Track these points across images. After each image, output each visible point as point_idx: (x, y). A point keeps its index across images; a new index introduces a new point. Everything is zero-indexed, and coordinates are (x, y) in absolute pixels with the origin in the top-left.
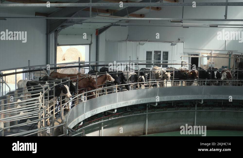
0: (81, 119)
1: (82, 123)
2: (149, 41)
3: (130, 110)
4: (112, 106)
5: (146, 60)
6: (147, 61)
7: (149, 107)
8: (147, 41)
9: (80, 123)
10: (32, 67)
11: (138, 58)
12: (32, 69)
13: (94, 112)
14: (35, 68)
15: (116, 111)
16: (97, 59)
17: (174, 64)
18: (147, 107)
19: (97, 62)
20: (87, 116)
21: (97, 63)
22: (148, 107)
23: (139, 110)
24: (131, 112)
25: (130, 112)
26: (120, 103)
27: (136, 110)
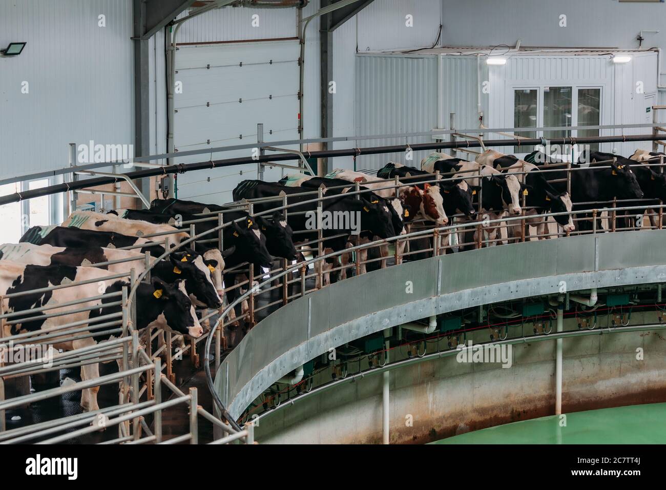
1: (301, 373)
2: (523, 48)
5: (512, 126)
6: (518, 130)
8: (514, 47)
9: (293, 374)
10: (83, 168)
11: (481, 118)
12: (83, 176)
14: (93, 173)
15: (434, 324)
16: (325, 129)
17: (623, 141)
19: (325, 140)
21: (325, 145)
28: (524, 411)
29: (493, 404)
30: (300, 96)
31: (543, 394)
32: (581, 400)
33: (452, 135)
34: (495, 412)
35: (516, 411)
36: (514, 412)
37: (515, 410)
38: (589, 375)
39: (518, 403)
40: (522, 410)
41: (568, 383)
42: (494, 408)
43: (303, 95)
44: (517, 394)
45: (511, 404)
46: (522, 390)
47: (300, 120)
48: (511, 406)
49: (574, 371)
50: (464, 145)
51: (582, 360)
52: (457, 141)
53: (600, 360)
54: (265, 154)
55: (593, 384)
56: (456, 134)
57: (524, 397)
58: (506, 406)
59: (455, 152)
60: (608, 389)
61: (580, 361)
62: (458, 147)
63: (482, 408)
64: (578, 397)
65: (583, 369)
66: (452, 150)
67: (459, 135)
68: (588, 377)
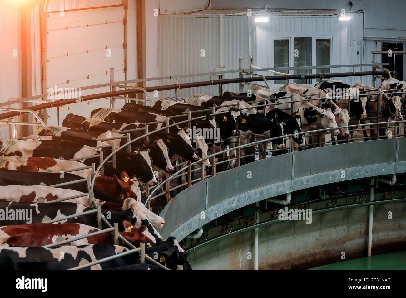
0: (198, 222)
1: (201, 231)
2: (269, 10)
3: (328, 196)
4: (278, 187)
7: (377, 187)
9: (196, 232)
11: (251, 60)
13: (233, 203)
15: (289, 198)
18: (372, 186)
20: (215, 214)
22: (374, 186)
23: (351, 196)
24: (330, 201)
25: (327, 199)
26: (299, 179)
27: (342, 195)
28: (300, 264)
29: (280, 261)
30: (125, 46)
31: (311, 253)
32: (335, 255)
33: (240, 73)
34: (281, 266)
35: (295, 265)
36: (294, 265)
37: (294, 263)
38: (341, 238)
39: (296, 259)
40: (299, 264)
41: (328, 244)
42: (281, 263)
43: (126, 45)
44: (295, 253)
45: (291, 260)
46: (299, 250)
47: (125, 63)
48: (292, 262)
49: (331, 236)
50: (249, 80)
51: (337, 228)
52: (244, 77)
53: (348, 228)
54: (116, 91)
55: (343, 244)
56: (244, 72)
57: (300, 255)
58: (288, 262)
59: (243, 85)
60: (352, 246)
61: (336, 229)
62: (245, 82)
63: (273, 264)
64: (334, 253)
65: (337, 234)
66: (241, 84)
67: (246, 73)
68: (340, 239)
